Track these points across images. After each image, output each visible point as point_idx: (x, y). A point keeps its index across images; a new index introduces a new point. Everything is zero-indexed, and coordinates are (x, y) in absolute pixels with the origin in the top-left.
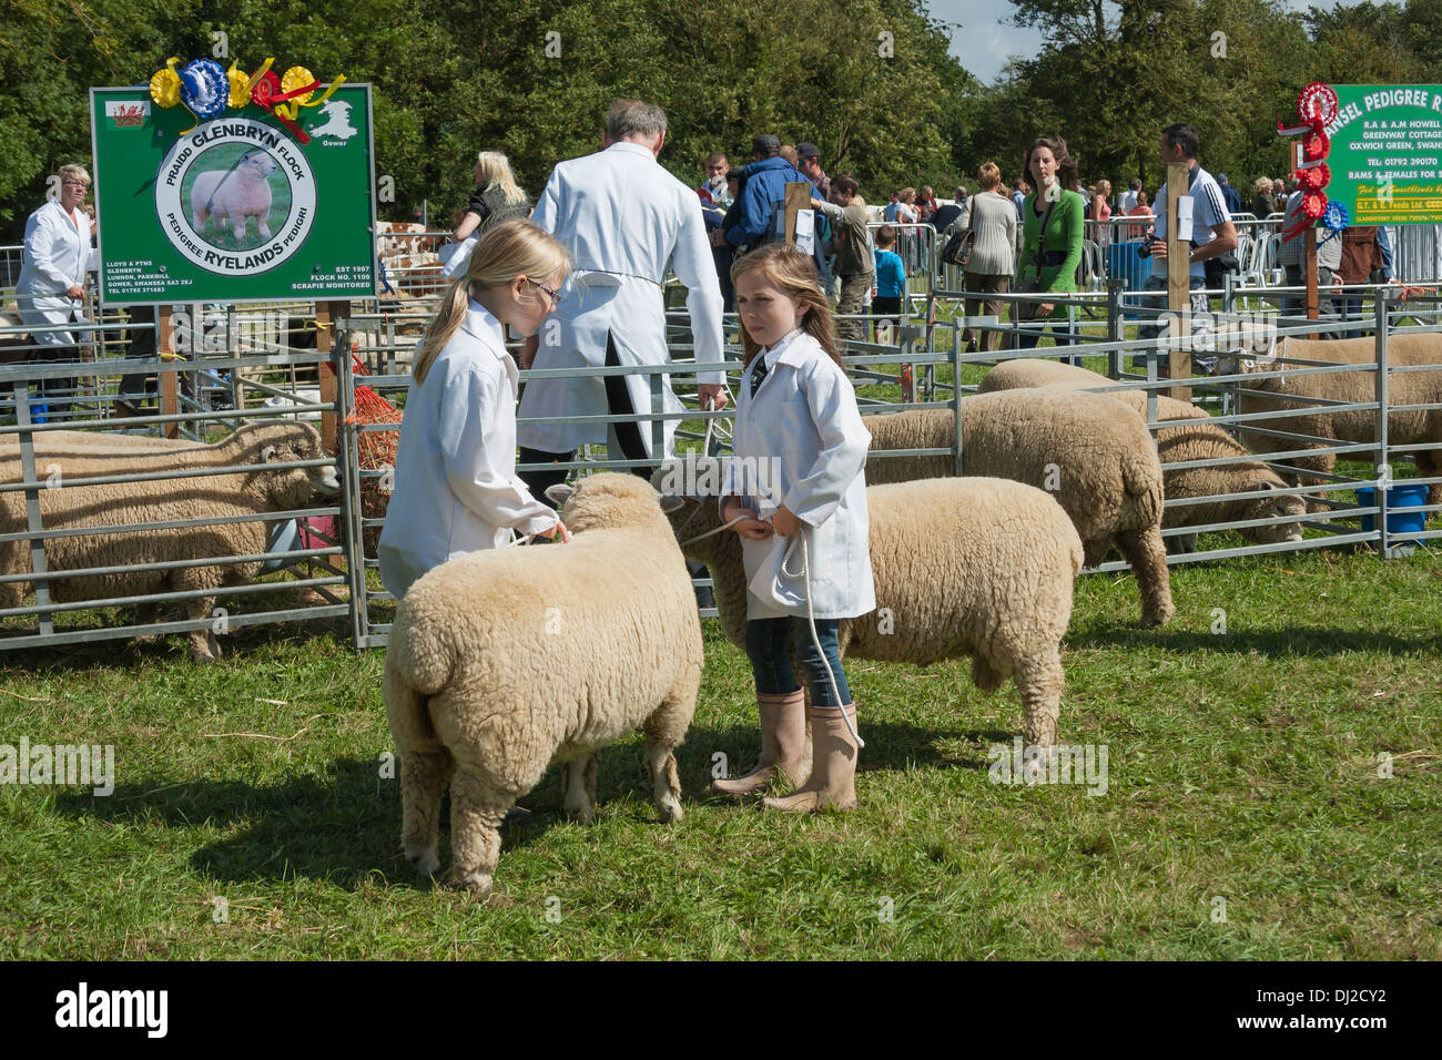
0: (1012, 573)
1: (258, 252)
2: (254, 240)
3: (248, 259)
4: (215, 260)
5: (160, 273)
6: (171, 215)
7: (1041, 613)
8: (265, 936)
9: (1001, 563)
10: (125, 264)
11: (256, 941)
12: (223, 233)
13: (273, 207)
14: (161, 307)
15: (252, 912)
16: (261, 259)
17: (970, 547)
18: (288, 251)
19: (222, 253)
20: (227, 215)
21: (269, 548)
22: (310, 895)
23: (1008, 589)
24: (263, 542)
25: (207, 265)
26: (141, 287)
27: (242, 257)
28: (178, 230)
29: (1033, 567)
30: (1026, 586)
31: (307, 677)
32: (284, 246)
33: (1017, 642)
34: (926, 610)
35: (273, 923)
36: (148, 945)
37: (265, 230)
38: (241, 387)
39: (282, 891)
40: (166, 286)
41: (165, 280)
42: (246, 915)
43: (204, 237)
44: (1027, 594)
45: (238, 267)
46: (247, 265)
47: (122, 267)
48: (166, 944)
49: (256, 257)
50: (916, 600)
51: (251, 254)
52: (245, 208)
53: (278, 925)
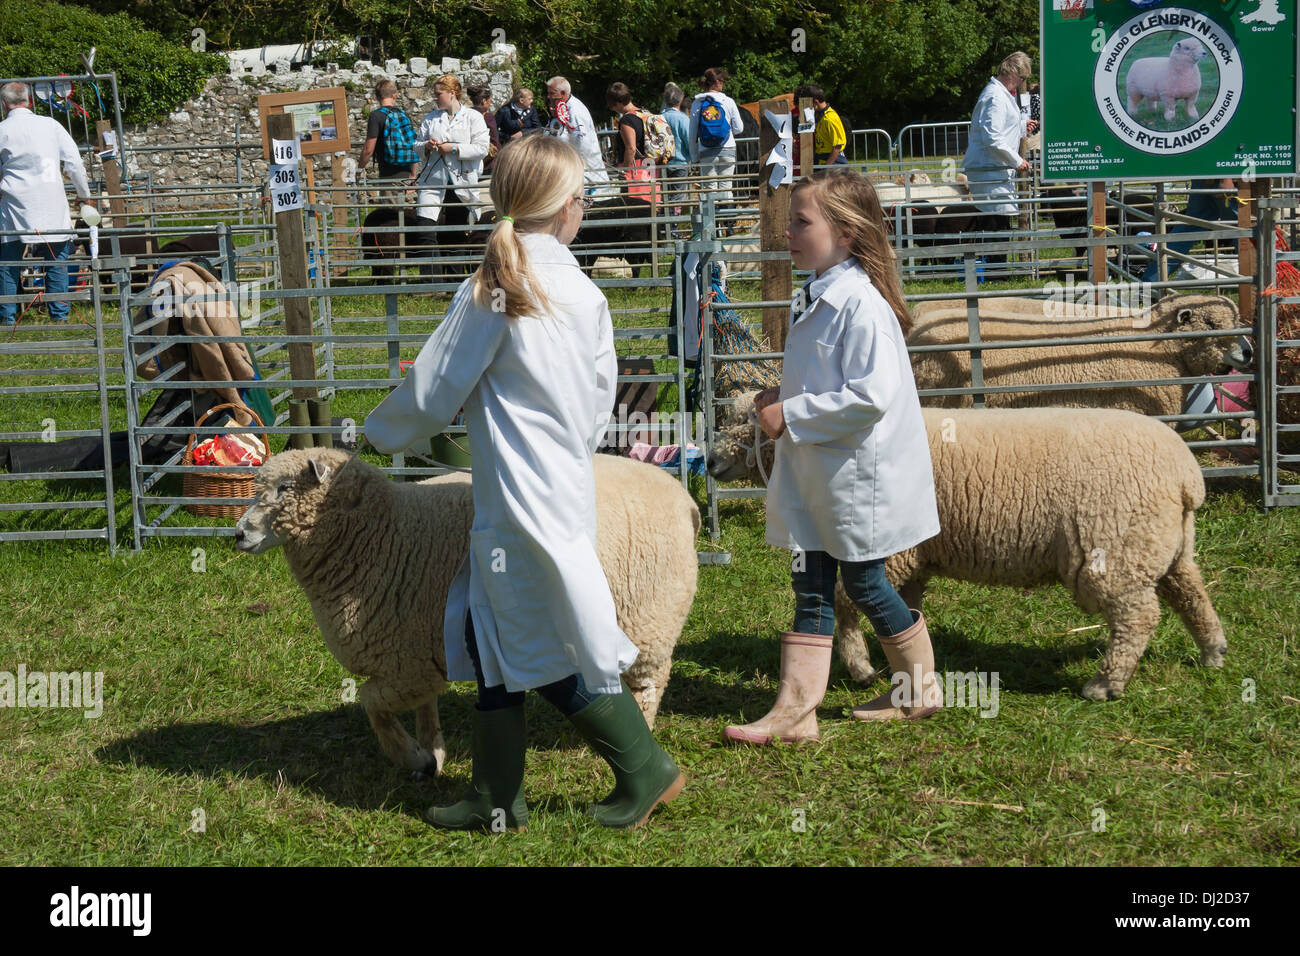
0: (1098, 512)
1: (1185, 132)
2: (1183, 122)
3: (1177, 139)
4: (1146, 140)
5: (1095, 152)
6: (1107, 99)
7: (1129, 555)
8: (1175, 776)
9: (1085, 501)
10: (1064, 144)
11: (1166, 781)
12: (1154, 115)
13: (1202, 91)
14: (1094, 183)
15: (1163, 752)
16: (1188, 139)
17: (1054, 483)
18: (1214, 132)
19: (1152, 134)
20: (1158, 98)
21: (1184, 410)
22: (1219, 741)
23: (1093, 528)
24: (1178, 405)
25: (1138, 145)
26: (1078, 165)
27: (1171, 137)
28: (1113, 113)
29: (1123, 505)
30: (1114, 526)
31: (1217, 531)
32: (1210, 126)
33: (1102, 583)
34: (1001, 542)
35: (1184, 765)
36: (1070, 773)
37: (1193, 112)
38: (1165, 257)
39: (1191, 735)
40: (1100, 164)
41: (1100, 159)
42: (1158, 755)
43: (1137, 119)
44: (1114, 534)
45: (1166, 147)
46: (1175, 145)
47: (1062, 147)
48: (1085, 774)
49: (1184, 137)
50: (989, 531)
51: (1179, 134)
52: (1176, 91)
53: (1188, 767)
